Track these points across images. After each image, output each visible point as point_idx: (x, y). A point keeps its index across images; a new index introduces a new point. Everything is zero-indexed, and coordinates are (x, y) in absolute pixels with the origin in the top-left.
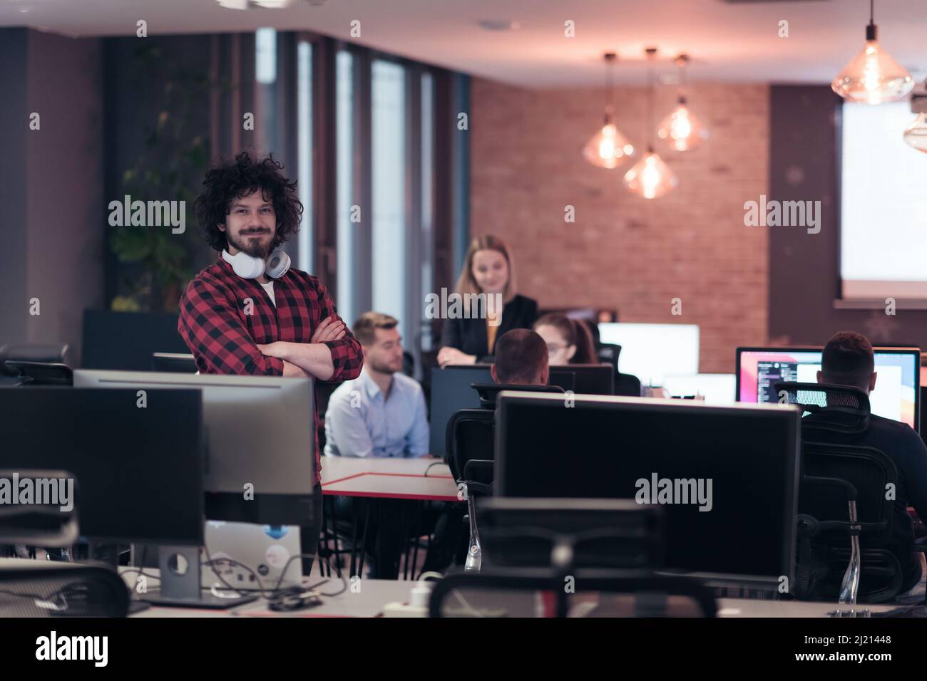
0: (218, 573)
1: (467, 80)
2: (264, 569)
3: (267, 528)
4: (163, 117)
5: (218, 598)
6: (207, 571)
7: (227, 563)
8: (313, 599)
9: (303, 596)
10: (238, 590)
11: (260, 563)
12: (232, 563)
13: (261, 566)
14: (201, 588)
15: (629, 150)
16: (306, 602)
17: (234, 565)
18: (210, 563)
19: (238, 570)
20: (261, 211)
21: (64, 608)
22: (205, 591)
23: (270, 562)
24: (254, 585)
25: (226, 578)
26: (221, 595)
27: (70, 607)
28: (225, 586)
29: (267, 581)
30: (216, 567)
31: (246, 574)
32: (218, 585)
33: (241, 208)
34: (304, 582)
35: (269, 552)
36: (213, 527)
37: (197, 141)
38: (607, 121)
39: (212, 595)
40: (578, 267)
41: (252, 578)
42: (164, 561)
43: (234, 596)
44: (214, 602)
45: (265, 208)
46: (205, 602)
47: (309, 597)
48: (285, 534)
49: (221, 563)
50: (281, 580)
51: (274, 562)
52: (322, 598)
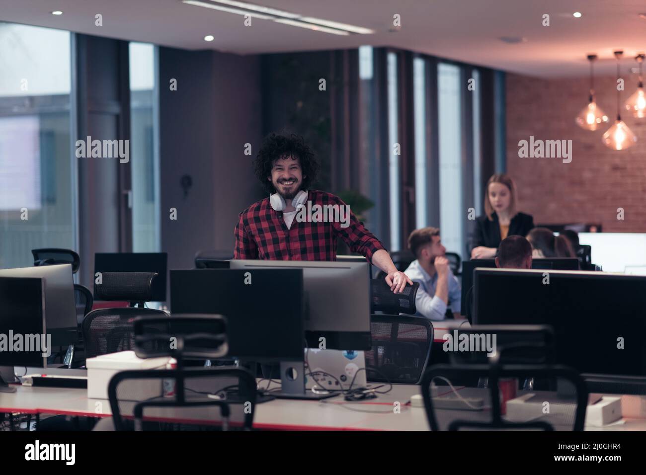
0: (317, 381)
1: (504, 74)
2: (344, 378)
3: (345, 352)
4: (300, 104)
5: (315, 394)
6: (309, 378)
7: (322, 374)
8: (371, 394)
9: (365, 392)
10: (328, 390)
11: (341, 374)
12: (325, 374)
13: (342, 376)
14: (305, 389)
15: (605, 119)
16: (367, 396)
17: (326, 376)
18: (311, 374)
19: (328, 378)
20: (292, 168)
21: (224, 399)
22: (307, 391)
23: (347, 373)
24: (338, 387)
25: (322, 383)
26: (318, 392)
27: (228, 398)
28: (320, 388)
29: (346, 385)
30: (315, 376)
31: (333, 381)
32: (316, 386)
33: (279, 167)
34: (368, 386)
35: (347, 367)
36: (313, 352)
37: (322, 119)
38: (591, 100)
39: (313, 393)
40: (579, 197)
41: (337, 383)
42: (283, 372)
43: (325, 393)
44: (313, 396)
45: (294, 166)
46: (308, 395)
47: (368, 393)
48: (356, 356)
49: (319, 374)
50: (352, 384)
51: (350, 373)
52: (377, 394)
